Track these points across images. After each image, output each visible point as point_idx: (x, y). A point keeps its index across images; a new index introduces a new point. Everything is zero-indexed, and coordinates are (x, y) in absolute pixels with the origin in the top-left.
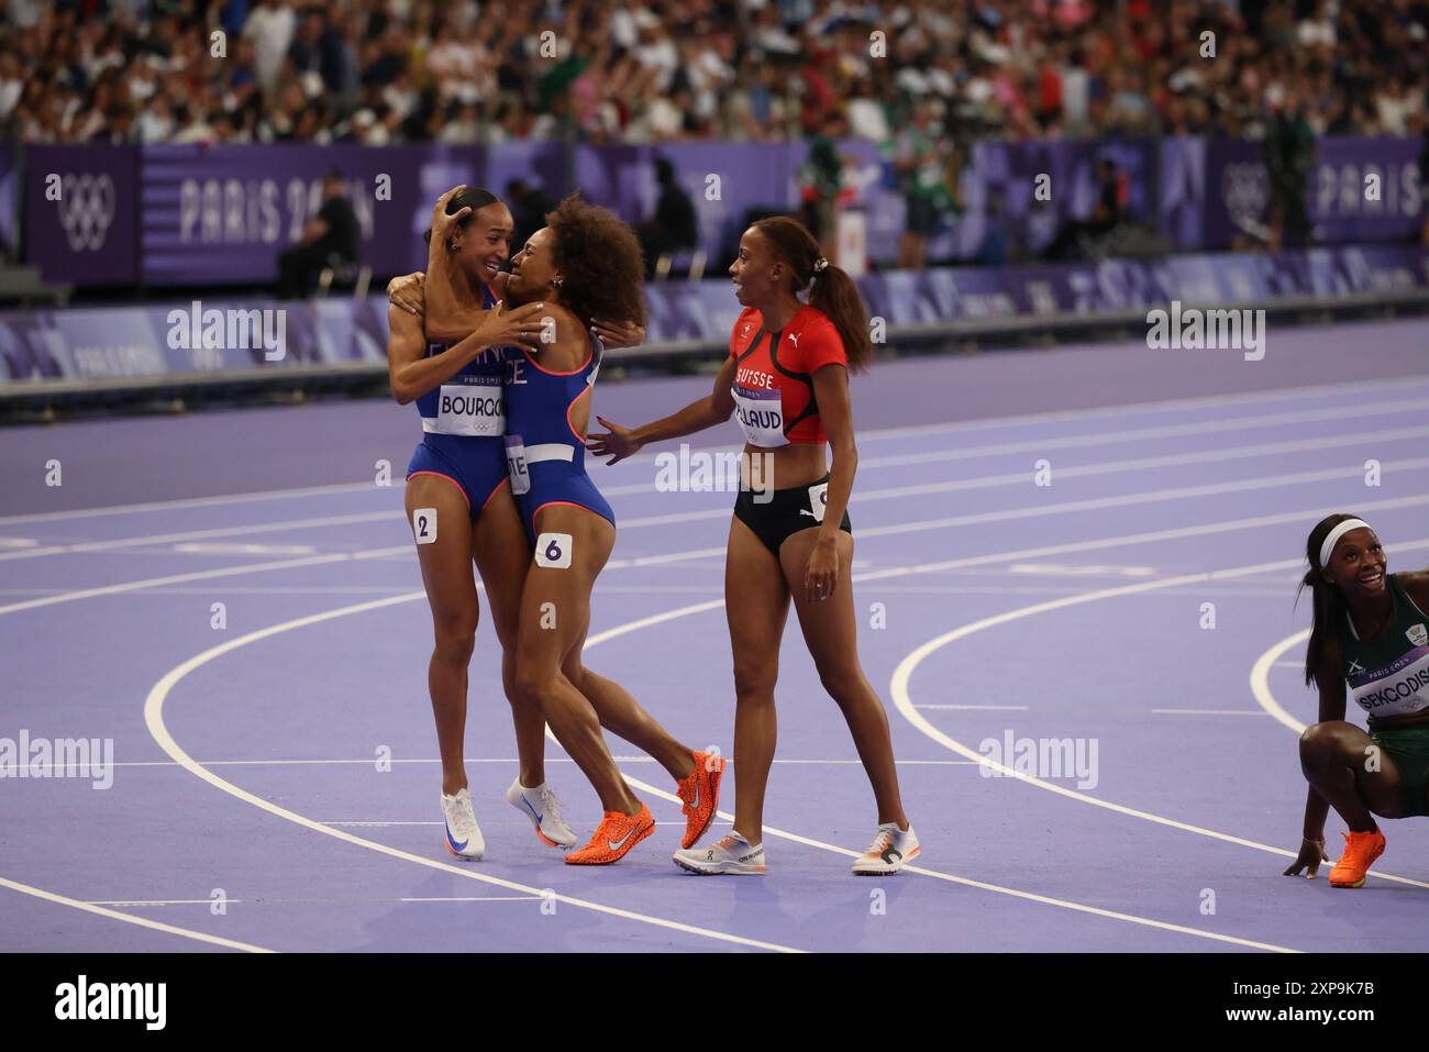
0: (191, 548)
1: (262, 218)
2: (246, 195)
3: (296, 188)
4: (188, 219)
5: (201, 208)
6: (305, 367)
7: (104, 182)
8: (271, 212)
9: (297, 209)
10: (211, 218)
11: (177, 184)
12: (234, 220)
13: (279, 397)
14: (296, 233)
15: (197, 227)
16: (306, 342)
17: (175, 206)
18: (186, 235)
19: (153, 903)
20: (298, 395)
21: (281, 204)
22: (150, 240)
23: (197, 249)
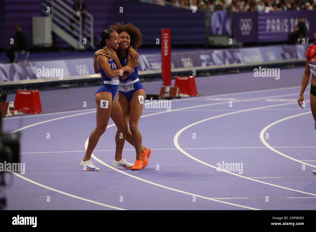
0: (270, 100)
1: (284, 27)
2: (281, 21)
3: (292, 20)
4: (268, 28)
5: (271, 25)
6: (294, 60)
7: (250, 20)
8: (286, 26)
9: (292, 25)
10: (273, 27)
11: (265, 20)
12: (278, 28)
13: (289, 67)
14: (292, 30)
15: (270, 29)
16: (295, 54)
17: (265, 25)
18: (268, 31)
19: (263, 178)
20: (293, 66)
21: (289, 24)
22: (260, 32)
23: (270, 34)
